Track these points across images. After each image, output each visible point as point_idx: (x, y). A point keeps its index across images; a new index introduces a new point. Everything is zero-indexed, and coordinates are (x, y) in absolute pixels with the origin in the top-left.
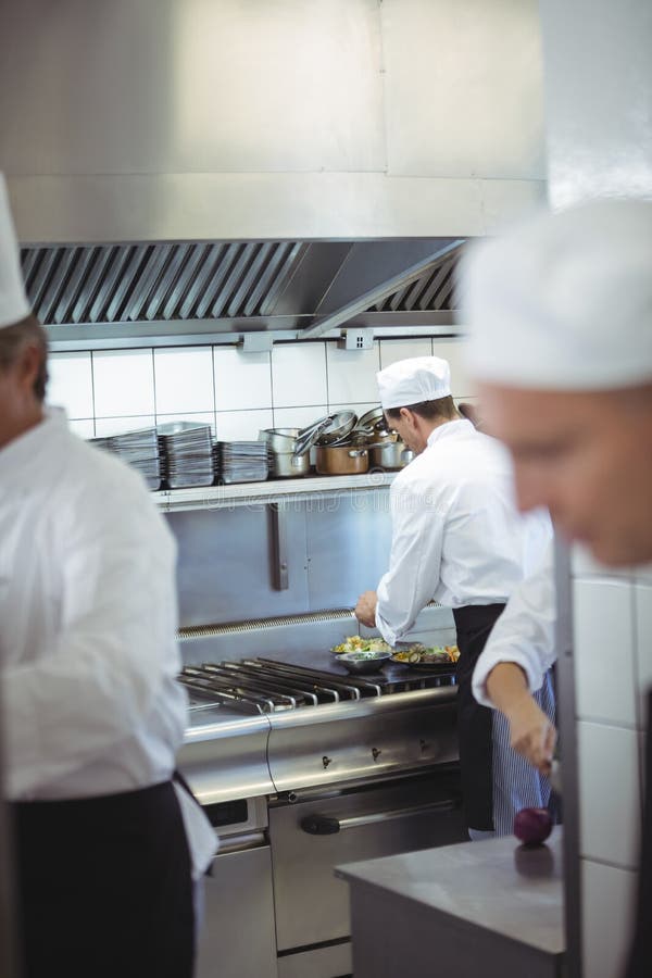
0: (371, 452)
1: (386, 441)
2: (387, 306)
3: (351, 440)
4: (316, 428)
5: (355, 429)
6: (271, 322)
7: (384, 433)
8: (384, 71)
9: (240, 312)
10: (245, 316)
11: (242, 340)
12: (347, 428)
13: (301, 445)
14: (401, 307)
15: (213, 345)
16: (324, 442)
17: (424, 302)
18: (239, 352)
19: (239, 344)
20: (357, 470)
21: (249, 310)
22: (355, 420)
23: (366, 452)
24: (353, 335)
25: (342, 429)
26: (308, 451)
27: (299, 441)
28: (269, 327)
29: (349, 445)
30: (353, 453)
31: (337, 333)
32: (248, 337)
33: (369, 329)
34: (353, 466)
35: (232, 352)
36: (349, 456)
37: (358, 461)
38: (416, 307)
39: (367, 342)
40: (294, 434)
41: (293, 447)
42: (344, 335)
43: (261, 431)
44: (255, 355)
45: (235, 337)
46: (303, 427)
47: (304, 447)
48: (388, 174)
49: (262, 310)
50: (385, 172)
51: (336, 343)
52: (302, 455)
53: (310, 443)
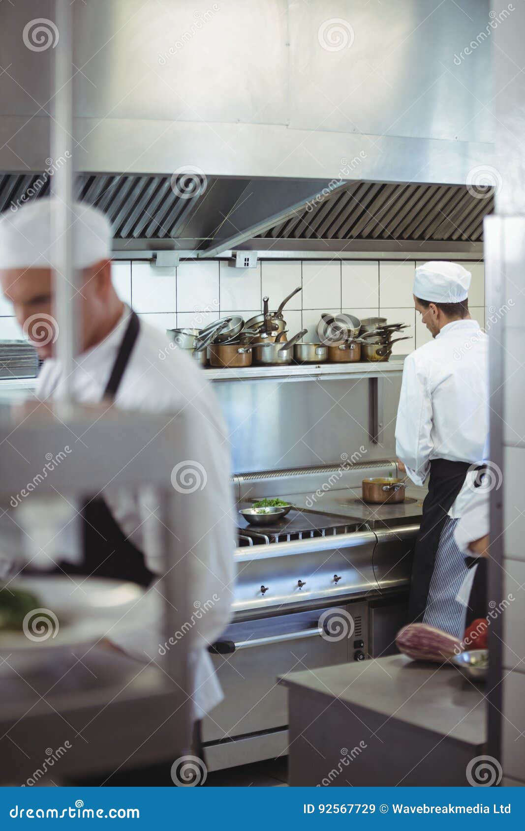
0: (254, 349)
1: (266, 341)
2: (269, 234)
3: (239, 339)
4: (215, 329)
5: (243, 331)
6: (177, 243)
7: (264, 335)
8: (289, 45)
9: (155, 234)
10: (158, 237)
11: (155, 257)
12: (236, 330)
13: (200, 343)
14: (280, 235)
15: (131, 260)
16: (219, 341)
17: (298, 232)
18: (151, 266)
19: (152, 260)
20: (244, 364)
21: (162, 233)
22: (243, 324)
23: (251, 350)
24: (241, 255)
25: (232, 330)
26: (206, 348)
27: (199, 340)
28: (176, 247)
29: (238, 344)
30: (241, 350)
31: (228, 254)
32: (160, 254)
33: (254, 251)
34: (240, 360)
35: (146, 266)
36: (238, 352)
37: (244, 356)
38: (292, 235)
39: (253, 262)
40: (196, 333)
41: (194, 344)
42: (234, 256)
43: (168, 330)
44: (165, 269)
45: (149, 254)
46: (203, 328)
47: (203, 344)
48: (289, 127)
49: (173, 233)
50: (287, 125)
51: (227, 262)
52: (202, 351)
53: (209, 342)
